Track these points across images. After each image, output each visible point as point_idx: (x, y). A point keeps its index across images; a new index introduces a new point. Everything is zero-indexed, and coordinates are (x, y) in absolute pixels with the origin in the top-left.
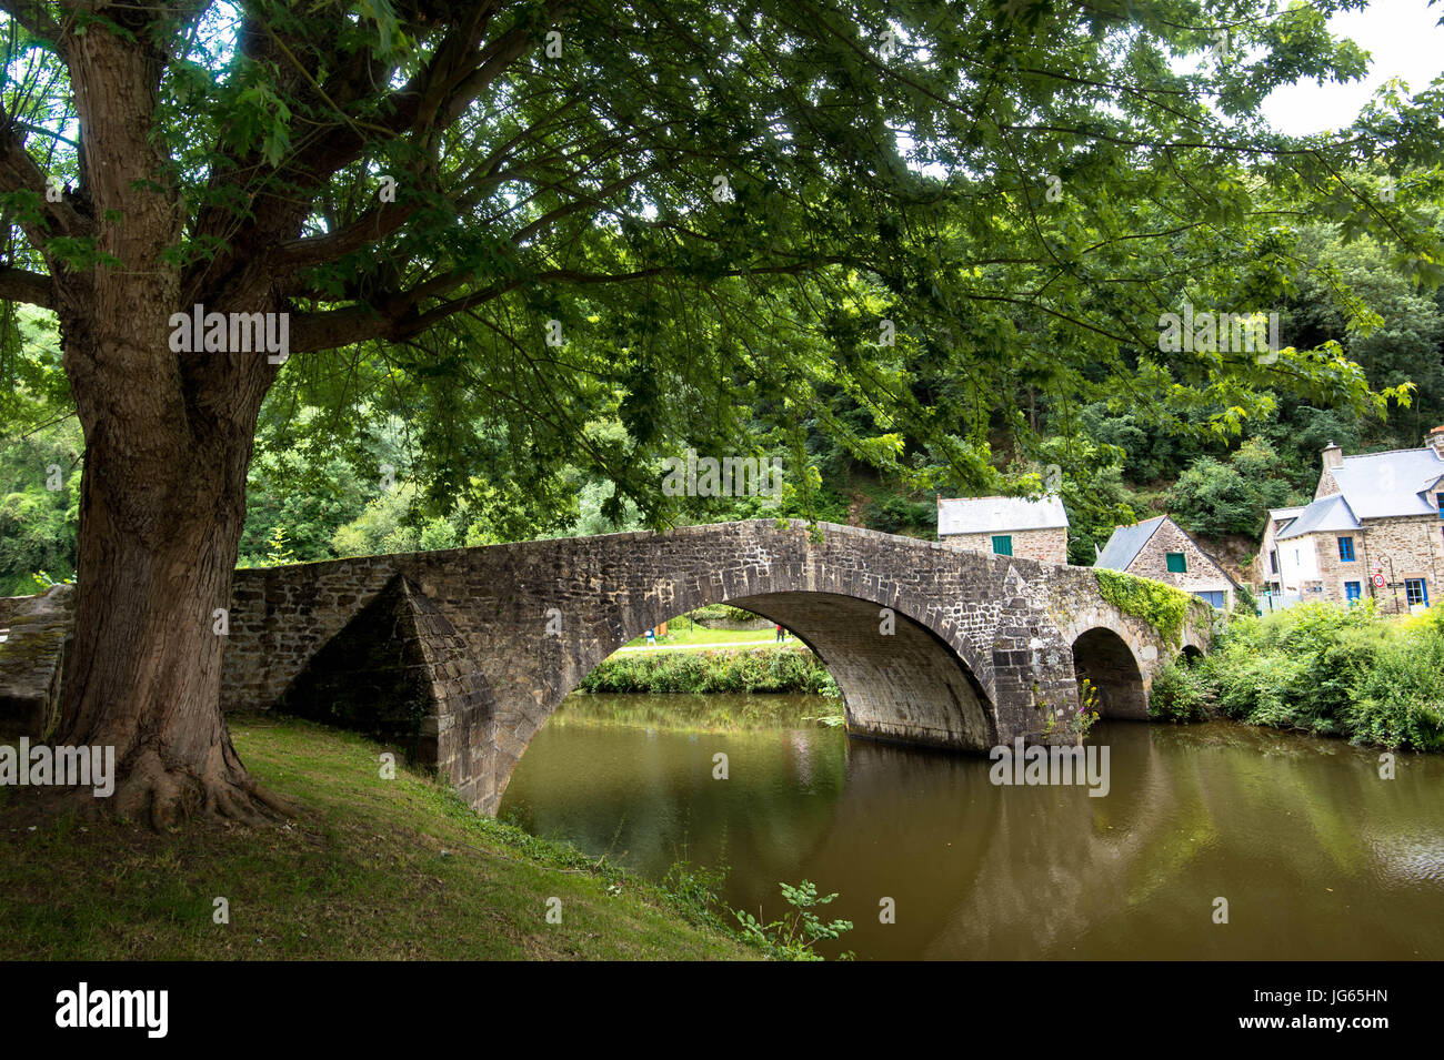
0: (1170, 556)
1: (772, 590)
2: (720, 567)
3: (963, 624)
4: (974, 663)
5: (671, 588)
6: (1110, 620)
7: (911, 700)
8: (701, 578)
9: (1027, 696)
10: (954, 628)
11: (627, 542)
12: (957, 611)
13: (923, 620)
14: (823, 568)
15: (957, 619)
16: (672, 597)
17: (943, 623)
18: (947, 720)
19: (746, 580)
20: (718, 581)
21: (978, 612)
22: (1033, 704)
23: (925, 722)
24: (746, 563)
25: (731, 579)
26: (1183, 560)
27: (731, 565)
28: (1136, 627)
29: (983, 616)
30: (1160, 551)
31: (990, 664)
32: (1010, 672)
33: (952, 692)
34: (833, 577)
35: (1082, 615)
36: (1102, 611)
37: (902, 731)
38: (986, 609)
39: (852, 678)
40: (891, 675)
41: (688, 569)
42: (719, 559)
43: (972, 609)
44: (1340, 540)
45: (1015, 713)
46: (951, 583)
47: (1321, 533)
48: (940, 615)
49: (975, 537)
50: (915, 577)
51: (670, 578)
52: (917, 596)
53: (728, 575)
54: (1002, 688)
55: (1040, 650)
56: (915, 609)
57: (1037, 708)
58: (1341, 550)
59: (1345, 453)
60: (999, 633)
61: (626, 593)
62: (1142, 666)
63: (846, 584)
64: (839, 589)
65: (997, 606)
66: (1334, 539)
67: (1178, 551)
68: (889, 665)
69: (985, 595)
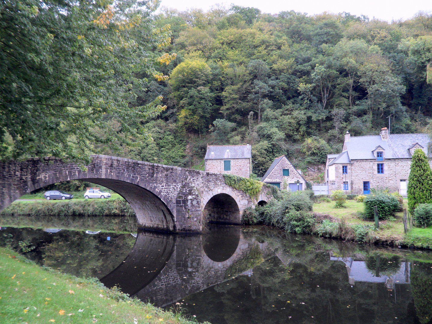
0: (284, 170)
1: (87, 177)
2: (67, 170)
3: (164, 190)
4: (168, 203)
5: (47, 176)
6: (228, 191)
7: (154, 216)
8: (59, 173)
9: (186, 214)
10: (161, 192)
11: (30, 161)
12: (162, 186)
13: (148, 189)
14: (109, 171)
15: (163, 189)
16: (47, 179)
17: (156, 190)
18: (163, 222)
19: (77, 174)
20: (66, 174)
21: (172, 187)
22: (187, 216)
23: (157, 222)
24: (77, 169)
25: (71, 173)
26: (289, 171)
27: (71, 169)
28: (239, 194)
29: (174, 188)
30: (281, 168)
31: (175, 203)
32: (181, 206)
33: (163, 212)
34: (112, 174)
35: (216, 189)
36: (224, 188)
37: (151, 226)
38: (175, 186)
39: (137, 208)
40: (147, 207)
41: (54, 170)
42: (67, 167)
43: (169, 186)
44: (343, 167)
45: (181, 219)
46: (161, 177)
47: (337, 164)
48: (155, 187)
49: (218, 160)
50: (146, 175)
51: (47, 172)
52: (147, 181)
53: (70, 173)
54: (178, 211)
55: (191, 199)
56: (145, 185)
57: (188, 218)
58: (343, 170)
59: (351, 136)
60: (179, 194)
61: (30, 177)
62: (240, 206)
63: (117, 176)
64: (115, 178)
65: (180, 185)
66: (341, 166)
67: (287, 168)
68: (146, 204)
69: (175, 181)
